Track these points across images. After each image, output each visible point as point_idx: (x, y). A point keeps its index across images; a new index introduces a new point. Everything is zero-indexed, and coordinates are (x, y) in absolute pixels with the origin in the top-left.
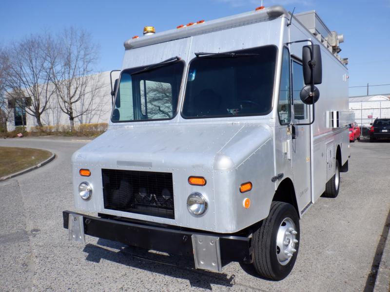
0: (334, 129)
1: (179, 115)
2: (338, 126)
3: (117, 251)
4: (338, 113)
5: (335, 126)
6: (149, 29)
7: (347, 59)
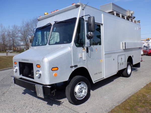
0: (123, 49)
1: (48, 44)
2: (125, 48)
3: (33, 91)
4: (125, 43)
5: (124, 48)
6: (46, 13)
7: (140, 21)
